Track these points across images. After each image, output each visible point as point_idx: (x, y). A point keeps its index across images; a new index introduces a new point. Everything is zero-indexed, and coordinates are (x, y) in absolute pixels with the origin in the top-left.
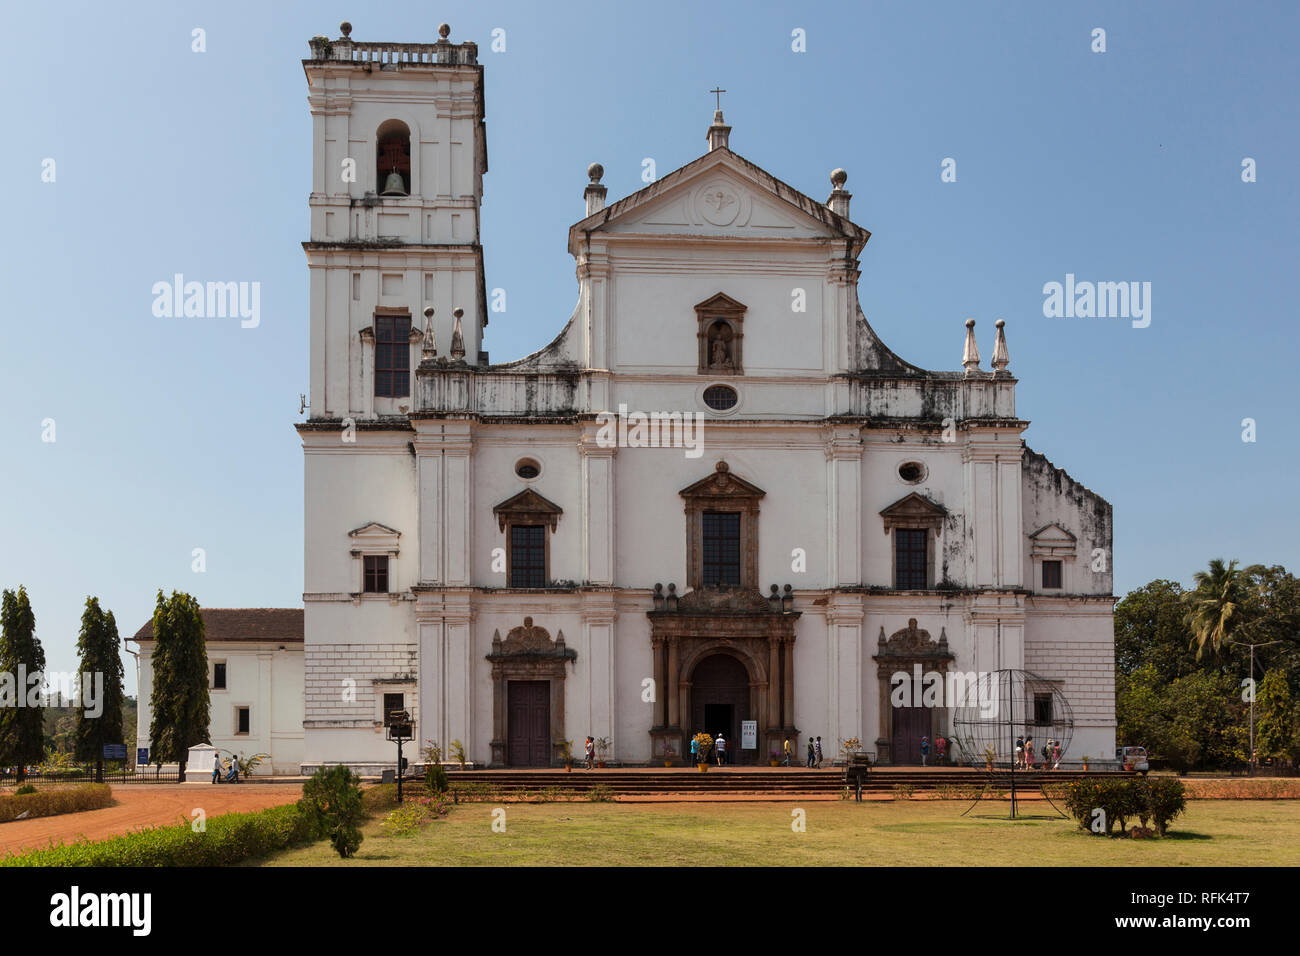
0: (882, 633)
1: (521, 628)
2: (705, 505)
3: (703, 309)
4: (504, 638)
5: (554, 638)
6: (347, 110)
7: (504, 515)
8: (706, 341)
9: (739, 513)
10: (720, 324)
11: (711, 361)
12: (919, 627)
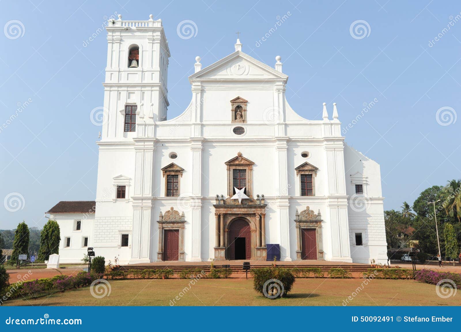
0: (297, 212)
1: (169, 211)
2: (234, 168)
3: (233, 101)
4: (163, 214)
5: (181, 214)
6: (119, 41)
7: (164, 172)
8: (234, 112)
9: (246, 170)
10: (239, 107)
11: (236, 118)
12: (310, 209)
